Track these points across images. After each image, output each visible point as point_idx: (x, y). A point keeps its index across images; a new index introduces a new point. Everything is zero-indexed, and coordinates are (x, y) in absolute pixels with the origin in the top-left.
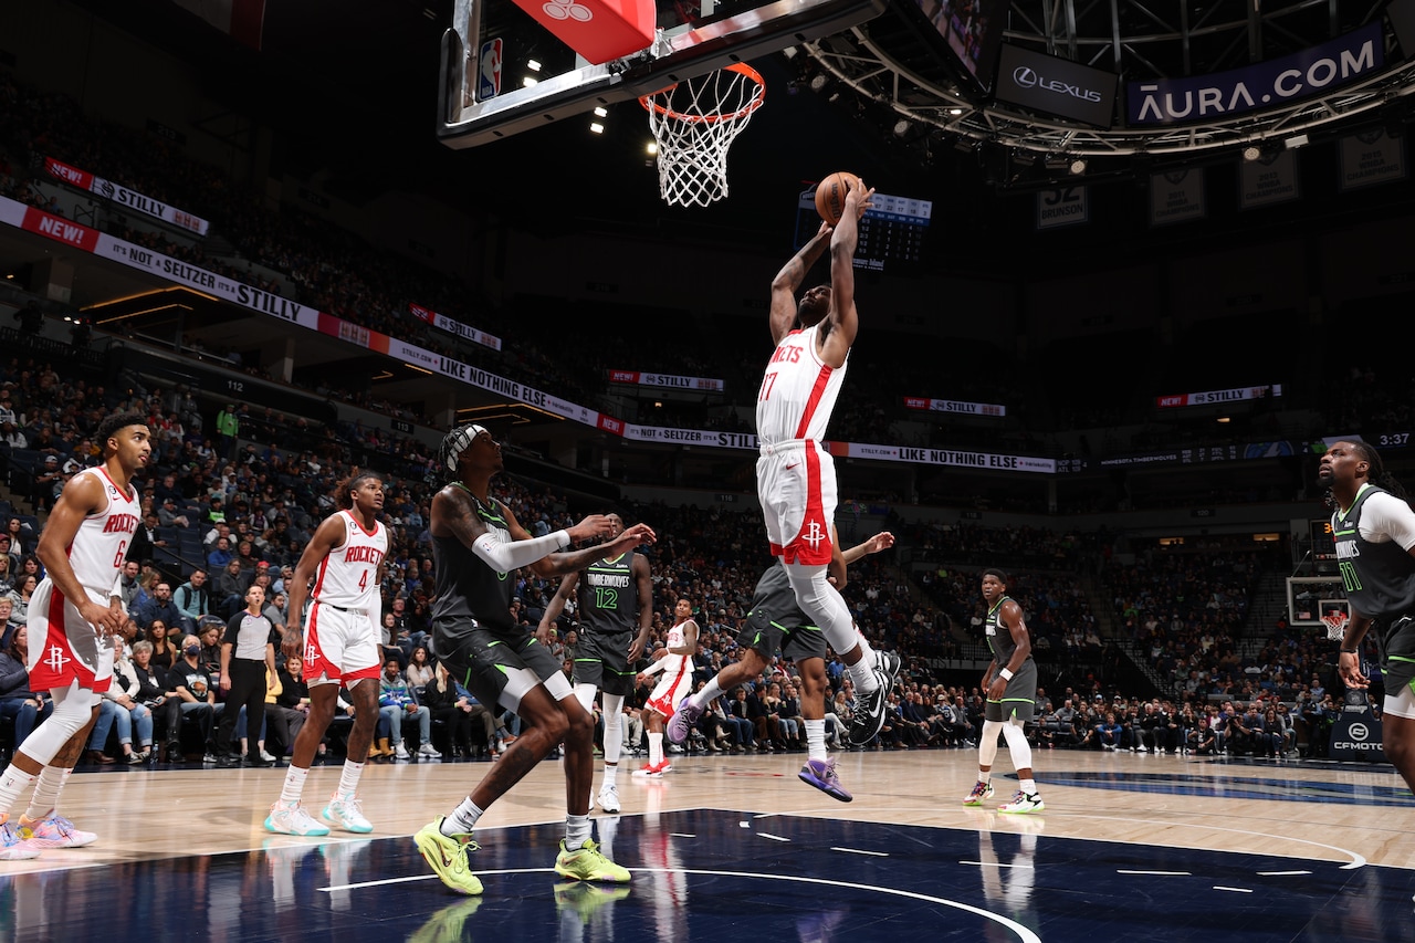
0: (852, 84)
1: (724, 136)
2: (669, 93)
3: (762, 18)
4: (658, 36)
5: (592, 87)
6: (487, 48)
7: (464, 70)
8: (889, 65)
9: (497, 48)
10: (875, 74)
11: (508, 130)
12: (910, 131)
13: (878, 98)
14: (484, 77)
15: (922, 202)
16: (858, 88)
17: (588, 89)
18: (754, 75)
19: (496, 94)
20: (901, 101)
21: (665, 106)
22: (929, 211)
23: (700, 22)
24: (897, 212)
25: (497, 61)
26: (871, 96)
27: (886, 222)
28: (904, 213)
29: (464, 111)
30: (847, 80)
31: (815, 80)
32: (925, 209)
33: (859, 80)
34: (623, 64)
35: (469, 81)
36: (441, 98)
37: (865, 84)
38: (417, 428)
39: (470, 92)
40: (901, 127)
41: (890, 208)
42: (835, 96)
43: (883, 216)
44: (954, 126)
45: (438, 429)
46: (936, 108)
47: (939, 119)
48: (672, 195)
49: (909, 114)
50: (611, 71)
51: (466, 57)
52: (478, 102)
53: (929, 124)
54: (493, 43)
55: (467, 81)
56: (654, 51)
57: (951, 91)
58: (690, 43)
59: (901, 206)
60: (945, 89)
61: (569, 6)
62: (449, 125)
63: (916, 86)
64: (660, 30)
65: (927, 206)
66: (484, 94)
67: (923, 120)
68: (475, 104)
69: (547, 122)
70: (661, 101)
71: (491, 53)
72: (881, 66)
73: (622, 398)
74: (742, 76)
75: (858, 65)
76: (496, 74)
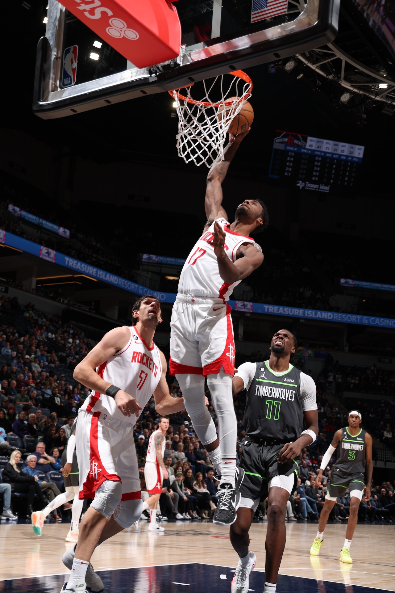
0: (313, 67)
1: (226, 119)
2: (188, 88)
3: (252, 41)
4: (182, 50)
5: (137, 83)
6: (68, 52)
7: (52, 65)
8: (339, 55)
9: (74, 52)
10: (329, 60)
11: (81, 108)
12: (351, 100)
13: (331, 77)
14: (65, 72)
15: (358, 147)
16: (317, 70)
17: (134, 84)
18: (245, 77)
19: (73, 84)
20: (346, 79)
21: (186, 95)
22: (362, 152)
23: (211, 42)
24: (339, 152)
25: (74, 61)
26: (325, 75)
27: (332, 159)
28: (345, 153)
29: (51, 94)
30: (309, 65)
31: (288, 64)
32: (359, 151)
33: (318, 65)
34: (158, 68)
35: (55, 74)
36: (36, 84)
37: (322, 68)
38: (11, 289)
39: (55, 81)
40: (345, 98)
41: (335, 150)
42: (301, 76)
43: (330, 155)
44: (382, 97)
45: (26, 291)
46: (370, 85)
47: (372, 93)
48: (188, 157)
49: (351, 88)
50: (150, 73)
51: (53, 57)
52: (61, 88)
53: (365, 95)
54: (72, 48)
55: (54, 74)
56: (179, 61)
57: (381, 73)
58: (203, 56)
59: (343, 149)
60: (377, 71)
61: (124, 30)
62: (41, 103)
63: (357, 69)
64: (184, 47)
65: (360, 149)
66: (65, 83)
67: (361, 92)
68: (59, 89)
69: (107, 104)
70: (183, 92)
71: (70, 55)
72: (333, 55)
73: (150, 273)
74: (238, 78)
75: (318, 54)
76: (73, 70)
